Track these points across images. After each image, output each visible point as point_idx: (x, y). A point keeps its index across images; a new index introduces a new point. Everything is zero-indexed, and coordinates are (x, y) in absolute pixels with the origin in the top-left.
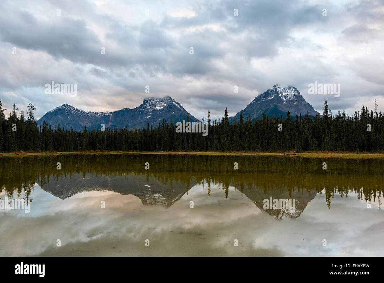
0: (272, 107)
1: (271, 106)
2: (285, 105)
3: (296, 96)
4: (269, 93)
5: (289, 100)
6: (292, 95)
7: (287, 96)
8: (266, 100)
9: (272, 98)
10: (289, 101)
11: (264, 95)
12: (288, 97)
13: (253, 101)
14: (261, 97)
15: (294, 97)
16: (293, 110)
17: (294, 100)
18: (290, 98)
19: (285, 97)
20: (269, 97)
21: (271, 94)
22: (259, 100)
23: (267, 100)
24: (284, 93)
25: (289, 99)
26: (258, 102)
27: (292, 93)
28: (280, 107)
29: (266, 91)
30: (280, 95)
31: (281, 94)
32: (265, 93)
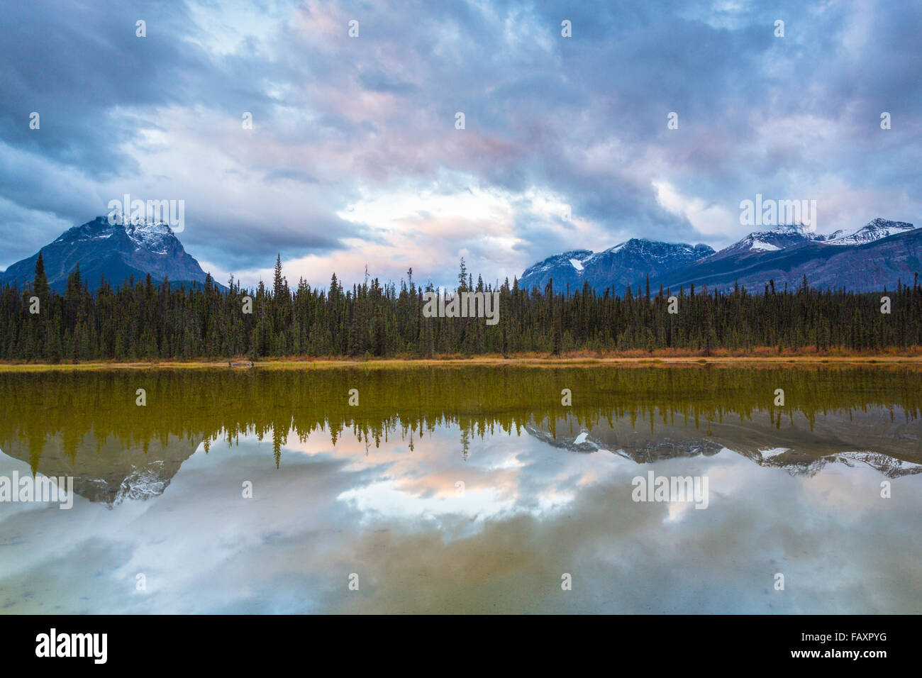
0: (107, 256)
1: (104, 255)
2: (139, 255)
3: (165, 238)
4: (100, 224)
5: (148, 245)
6: (156, 235)
7: (144, 235)
8: (92, 240)
9: (109, 236)
10: (148, 247)
11: (88, 227)
12: (148, 237)
13: (59, 238)
14: (81, 231)
15: (161, 240)
16: (157, 267)
17: (160, 247)
18: (151, 241)
19: (141, 238)
20: (102, 234)
21: (106, 228)
22: (75, 238)
23: (95, 241)
24: (137, 228)
25: (148, 242)
26: (72, 243)
27: (155, 231)
28: (126, 259)
29: (95, 219)
30: (128, 233)
31: (131, 230)
32: (91, 224)
